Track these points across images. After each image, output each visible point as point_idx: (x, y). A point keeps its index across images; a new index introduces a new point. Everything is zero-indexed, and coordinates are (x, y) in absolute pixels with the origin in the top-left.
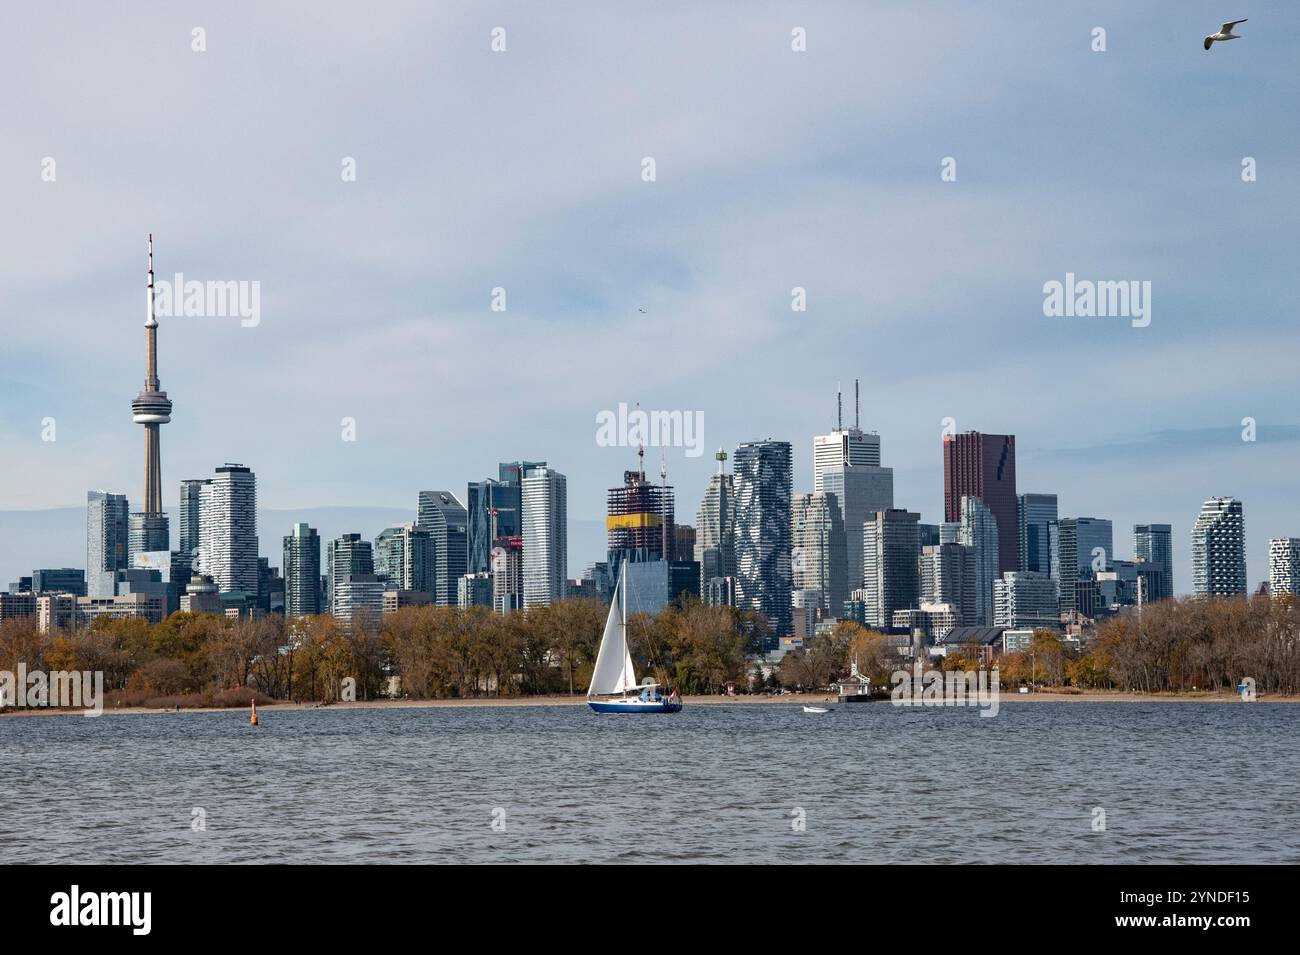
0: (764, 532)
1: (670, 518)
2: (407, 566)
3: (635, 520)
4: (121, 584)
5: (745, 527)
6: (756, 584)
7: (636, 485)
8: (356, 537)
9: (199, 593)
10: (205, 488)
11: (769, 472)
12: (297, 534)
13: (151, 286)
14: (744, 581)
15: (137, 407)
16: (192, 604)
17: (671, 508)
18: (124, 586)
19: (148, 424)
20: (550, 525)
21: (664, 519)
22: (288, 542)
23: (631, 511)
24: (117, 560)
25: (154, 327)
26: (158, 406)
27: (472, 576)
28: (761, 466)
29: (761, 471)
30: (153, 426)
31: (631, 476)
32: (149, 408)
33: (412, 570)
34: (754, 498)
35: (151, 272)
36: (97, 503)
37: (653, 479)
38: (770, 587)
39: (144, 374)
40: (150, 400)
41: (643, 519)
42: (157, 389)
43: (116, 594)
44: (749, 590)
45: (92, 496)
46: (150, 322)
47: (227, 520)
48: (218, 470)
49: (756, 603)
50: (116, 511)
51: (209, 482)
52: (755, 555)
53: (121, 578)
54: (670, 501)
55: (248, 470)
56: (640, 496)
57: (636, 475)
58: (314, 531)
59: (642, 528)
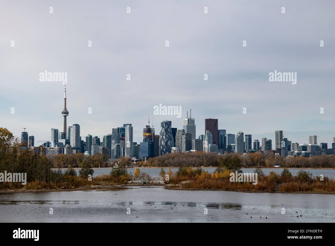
0: (166, 137)
1: (154, 134)
2: (106, 142)
3: (148, 134)
4: (56, 145)
5: (163, 136)
6: (164, 146)
7: (148, 128)
8: (97, 137)
9: (68, 147)
10: (71, 128)
11: (167, 126)
12: (88, 136)
13: (65, 91)
14: (162, 145)
15: (63, 113)
16: (66, 149)
17: (154, 132)
18: (56, 146)
19: (64, 116)
20: (130, 135)
21: (153, 134)
22: (87, 138)
23: (147, 133)
24: (56, 141)
25: (65, 99)
26: (66, 113)
27: (117, 144)
28: (165, 125)
29: (165, 126)
30: (65, 117)
31: (147, 126)
32: (65, 113)
33: (107, 143)
34: (164, 131)
35: (65, 89)
36: (53, 130)
37: (151, 127)
38: (167, 147)
39: (64, 107)
40: (65, 112)
41: (149, 134)
42: (66, 110)
43: (55, 147)
44: (163, 147)
45: (52, 129)
46: (65, 98)
47: (75, 134)
48: (73, 125)
49: (164, 149)
50: (56, 132)
51: (72, 127)
52: (164, 141)
53: (56, 144)
54: (154, 131)
55: (79, 125)
56: (149, 130)
57: (148, 126)
58: (91, 136)
59: (149, 136)
